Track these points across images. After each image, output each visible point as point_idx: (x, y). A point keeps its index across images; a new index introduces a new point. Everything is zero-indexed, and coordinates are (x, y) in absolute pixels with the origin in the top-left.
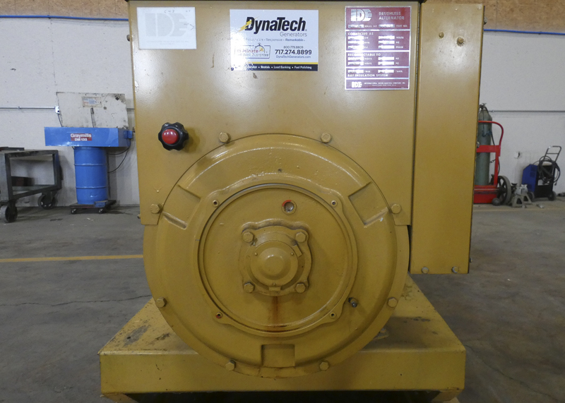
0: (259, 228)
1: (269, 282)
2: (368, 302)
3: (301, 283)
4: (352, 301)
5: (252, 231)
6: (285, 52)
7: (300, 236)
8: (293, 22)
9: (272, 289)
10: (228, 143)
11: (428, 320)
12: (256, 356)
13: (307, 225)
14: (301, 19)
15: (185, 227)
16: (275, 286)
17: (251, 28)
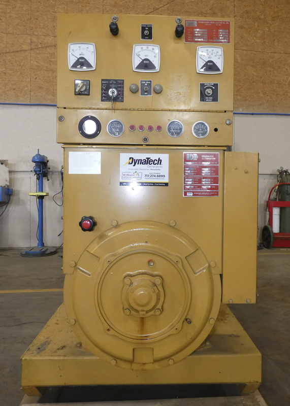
0: (134, 276)
1: (139, 308)
2: (197, 321)
3: (158, 309)
4: (188, 320)
5: (130, 278)
6: (150, 176)
7: (158, 281)
8: (154, 160)
9: (141, 313)
10: (117, 226)
11: (238, 336)
12: (129, 356)
13: (161, 274)
14: (159, 158)
15: (89, 275)
16: (143, 311)
17: (132, 163)
